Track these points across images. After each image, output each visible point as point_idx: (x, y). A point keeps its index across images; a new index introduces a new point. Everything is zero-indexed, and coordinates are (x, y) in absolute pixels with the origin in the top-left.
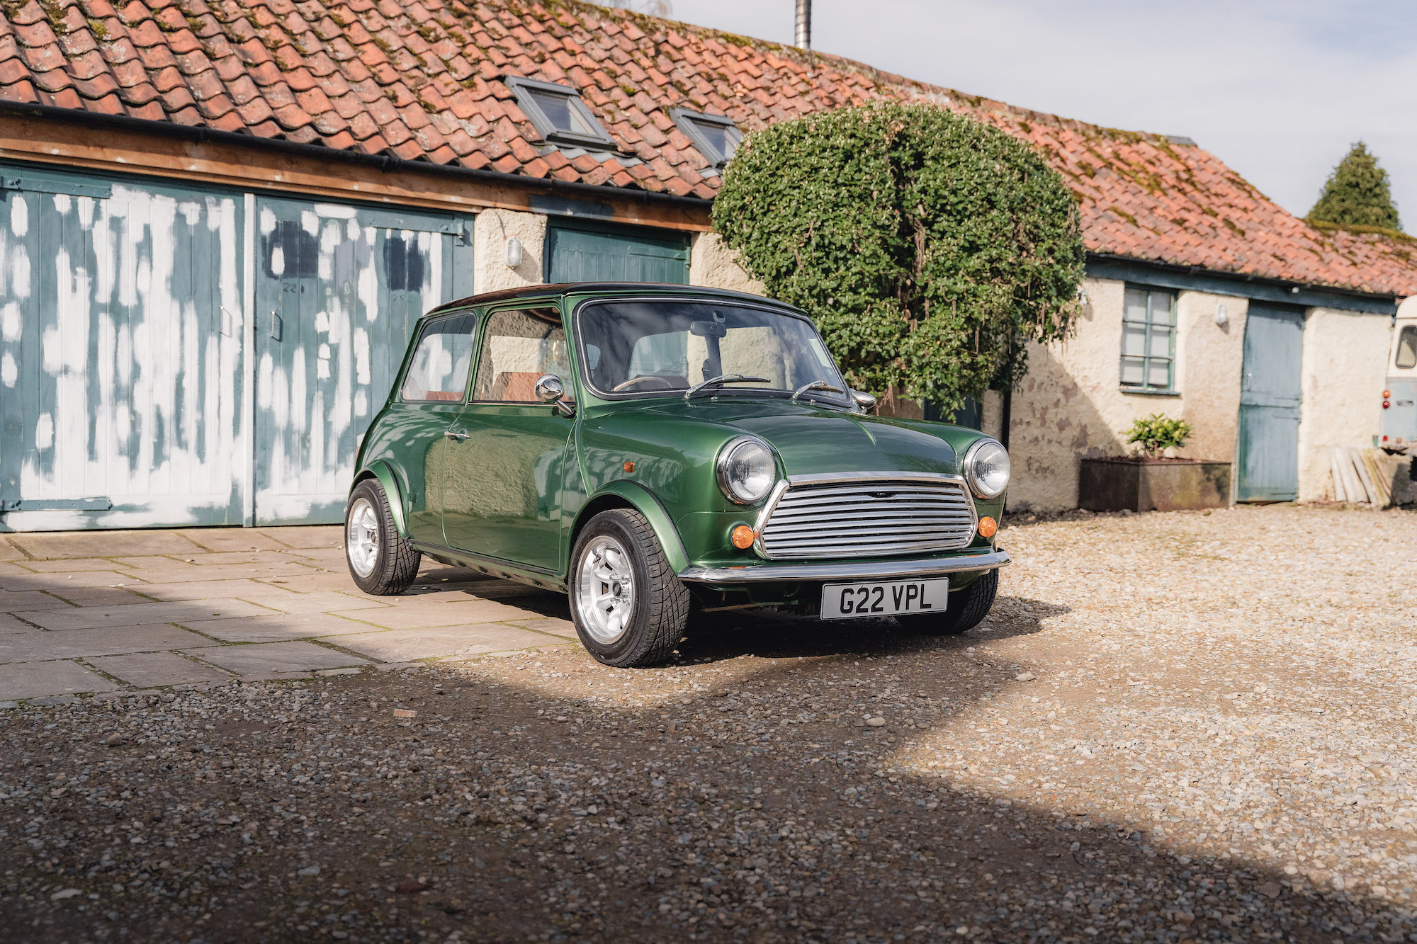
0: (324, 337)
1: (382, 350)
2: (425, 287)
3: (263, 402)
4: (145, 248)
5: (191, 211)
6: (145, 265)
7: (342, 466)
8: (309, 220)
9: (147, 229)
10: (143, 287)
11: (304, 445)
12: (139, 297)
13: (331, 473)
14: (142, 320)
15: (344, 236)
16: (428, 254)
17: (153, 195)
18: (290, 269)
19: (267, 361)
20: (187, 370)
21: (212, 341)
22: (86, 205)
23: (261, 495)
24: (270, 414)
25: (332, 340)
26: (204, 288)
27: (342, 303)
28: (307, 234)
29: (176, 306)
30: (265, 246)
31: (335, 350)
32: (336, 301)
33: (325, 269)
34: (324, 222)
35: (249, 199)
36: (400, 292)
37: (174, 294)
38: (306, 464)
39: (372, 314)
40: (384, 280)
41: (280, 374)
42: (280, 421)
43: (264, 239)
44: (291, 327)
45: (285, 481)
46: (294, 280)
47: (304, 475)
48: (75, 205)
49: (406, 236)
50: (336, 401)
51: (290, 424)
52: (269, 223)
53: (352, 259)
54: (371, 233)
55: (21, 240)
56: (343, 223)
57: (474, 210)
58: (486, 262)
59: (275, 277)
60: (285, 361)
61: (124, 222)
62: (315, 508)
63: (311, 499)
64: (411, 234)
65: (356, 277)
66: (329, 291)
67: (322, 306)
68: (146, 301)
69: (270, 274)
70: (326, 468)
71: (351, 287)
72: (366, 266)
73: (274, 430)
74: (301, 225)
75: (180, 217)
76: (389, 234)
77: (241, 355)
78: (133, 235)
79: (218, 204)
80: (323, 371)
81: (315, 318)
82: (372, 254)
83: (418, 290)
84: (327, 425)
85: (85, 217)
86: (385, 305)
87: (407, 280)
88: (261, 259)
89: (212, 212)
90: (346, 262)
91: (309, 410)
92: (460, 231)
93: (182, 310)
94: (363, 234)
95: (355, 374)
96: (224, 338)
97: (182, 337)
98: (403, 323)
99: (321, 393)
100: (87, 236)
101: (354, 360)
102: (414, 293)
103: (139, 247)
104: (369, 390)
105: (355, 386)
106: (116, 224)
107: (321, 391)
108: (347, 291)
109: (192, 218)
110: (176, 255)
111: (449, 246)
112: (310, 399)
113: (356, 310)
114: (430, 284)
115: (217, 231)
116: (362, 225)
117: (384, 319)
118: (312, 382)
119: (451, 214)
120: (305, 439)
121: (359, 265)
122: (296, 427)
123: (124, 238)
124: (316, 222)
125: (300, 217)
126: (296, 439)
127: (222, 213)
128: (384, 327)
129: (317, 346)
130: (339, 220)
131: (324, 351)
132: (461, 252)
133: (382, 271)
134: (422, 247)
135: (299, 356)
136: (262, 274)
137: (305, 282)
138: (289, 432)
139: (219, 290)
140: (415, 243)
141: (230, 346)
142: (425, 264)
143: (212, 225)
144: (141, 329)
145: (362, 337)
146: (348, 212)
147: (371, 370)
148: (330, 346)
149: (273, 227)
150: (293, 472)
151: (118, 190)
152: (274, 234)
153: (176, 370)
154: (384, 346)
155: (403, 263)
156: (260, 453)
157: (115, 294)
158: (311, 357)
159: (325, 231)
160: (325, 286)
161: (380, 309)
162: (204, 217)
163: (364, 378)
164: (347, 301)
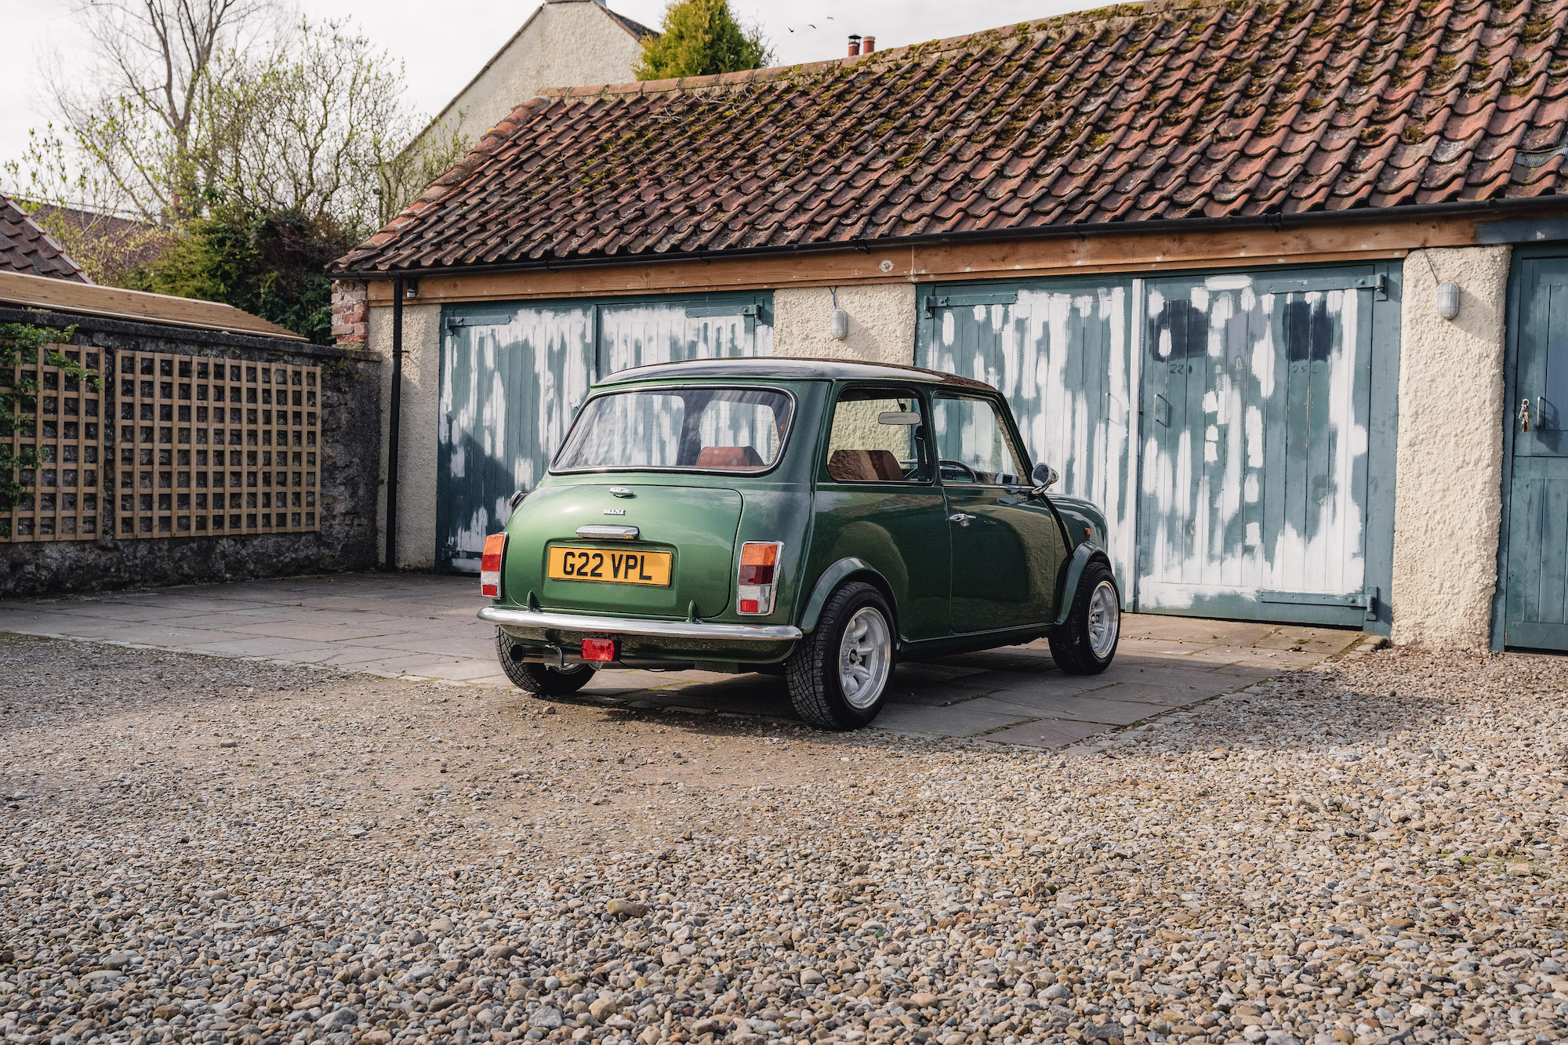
0: (1211, 418)
1: (1278, 430)
2: (1334, 353)
3: (1147, 488)
4: (1044, 345)
5: (1084, 303)
6: (1043, 360)
7: (1229, 556)
8: (1198, 298)
9: (1046, 326)
10: (1041, 380)
11: (1188, 532)
12: (1038, 390)
13: (1217, 563)
14: (1039, 411)
15: (1237, 308)
16: (1339, 315)
17: (1052, 295)
18: (1177, 350)
19: (1152, 445)
20: (1077, 456)
21: (1100, 427)
22: (997, 311)
23: (1144, 581)
24: (1153, 498)
25: (1221, 421)
26: (1094, 377)
27: (1233, 381)
28: (1196, 311)
29: (1069, 396)
30: (1153, 329)
31: (1224, 432)
32: (1226, 379)
33: (1214, 346)
34: (1215, 296)
35: (1137, 283)
36: (1304, 363)
37: (1067, 386)
38: (1189, 551)
39: (1267, 389)
40: (1283, 351)
41: (1165, 459)
42: (1164, 506)
43: (1152, 321)
44: (1179, 409)
45: (1167, 569)
46: (1183, 361)
47: (1187, 563)
48: (989, 313)
49: (1312, 298)
50: (1224, 486)
51: (1173, 510)
52: (1157, 304)
53: (1246, 331)
54: (1268, 302)
55: (950, 349)
56: (1237, 294)
57: (1397, 255)
58: (1411, 315)
59: (1162, 360)
60: (1170, 445)
61: (1028, 323)
62: (1198, 599)
63: (1194, 589)
64: (1318, 296)
65: (1249, 350)
66: (1218, 369)
67: (1210, 385)
68: (1043, 393)
69: (1158, 357)
70: (1211, 557)
71: (1243, 362)
72: (1262, 337)
73: (1158, 516)
74: (1190, 302)
75: (1075, 311)
76: (1289, 298)
77: (1127, 439)
78: (1035, 333)
79: (1109, 294)
80: (1211, 455)
81: (1203, 399)
82: (1269, 324)
83: (1325, 359)
84: (1213, 512)
85: (996, 323)
86: (1283, 378)
87: (1310, 349)
88: (1148, 342)
89: (1104, 301)
90: (1239, 335)
91: (1194, 496)
92: (1378, 283)
93: (1074, 399)
94: (1259, 303)
95: (1245, 457)
96: (1111, 425)
97: (1073, 425)
98: (1304, 400)
99: (1207, 478)
100: (997, 338)
101: (1245, 442)
102: (1319, 362)
103: (1039, 343)
104: (1263, 474)
105: (1246, 470)
106: (1021, 325)
107: (1208, 475)
108: (1239, 367)
109: (1085, 311)
110: (1070, 348)
111: (1368, 303)
112: (1195, 483)
113: (1248, 386)
114: (1340, 350)
115: (1108, 320)
116: (1258, 293)
117: (1282, 394)
118: (1199, 466)
119: (1369, 265)
120: (1189, 526)
121: (1252, 337)
122: (1179, 513)
123: (1027, 336)
124: (1207, 296)
125: (1189, 294)
126: (1179, 525)
127: (1112, 303)
128: (1282, 403)
129: (1205, 426)
130: (1232, 291)
131: (1212, 433)
132: (1384, 308)
133: (1281, 342)
134: (1331, 308)
135: (1185, 439)
136: (1149, 357)
137: (1194, 362)
138: (1172, 517)
139: (1108, 377)
140: (1323, 305)
141: (1117, 432)
142: (1336, 327)
143: (1102, 315)
144: (1039, 420)
145: (1255, 416)
146: (1243, 282)
147: (1265, 451)
148: (1218, 427)
149: (1161, 309)
150: (1176, 560)
151: (1024, 295)
152: (1162, 316)
153: (1067, 456)
154: (1282, 425)
155: (1307, 330)
156: (1144, 539)
157: (1018, 389)
158: (1198, 441)
159: (1216, 305)
160: (1216, 364)
161: (1277, 383)
162: (1095, 308)
163: (1256, 460)
164: (1239, 377)
